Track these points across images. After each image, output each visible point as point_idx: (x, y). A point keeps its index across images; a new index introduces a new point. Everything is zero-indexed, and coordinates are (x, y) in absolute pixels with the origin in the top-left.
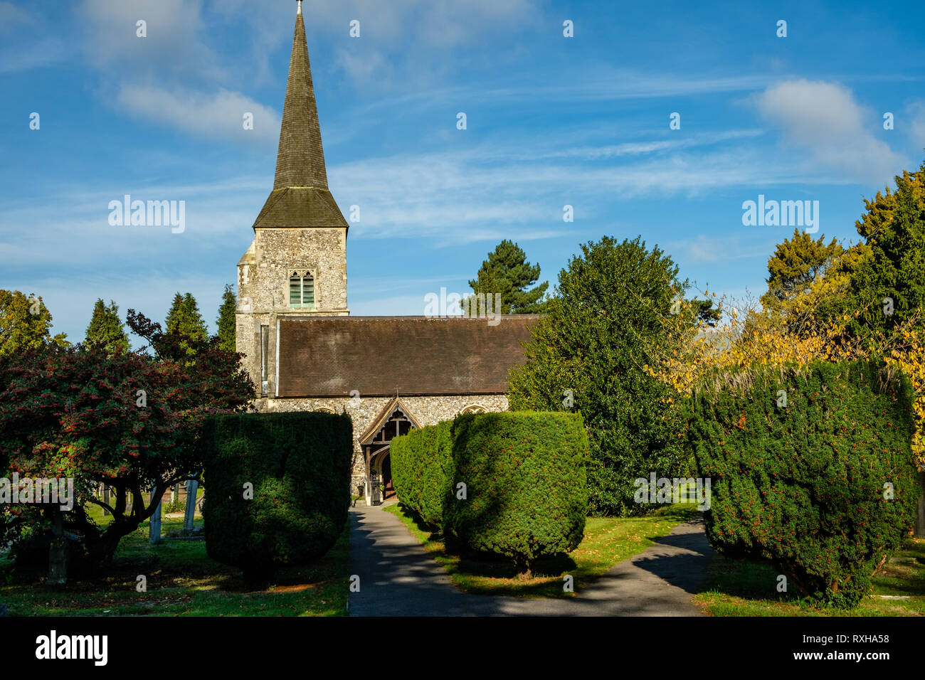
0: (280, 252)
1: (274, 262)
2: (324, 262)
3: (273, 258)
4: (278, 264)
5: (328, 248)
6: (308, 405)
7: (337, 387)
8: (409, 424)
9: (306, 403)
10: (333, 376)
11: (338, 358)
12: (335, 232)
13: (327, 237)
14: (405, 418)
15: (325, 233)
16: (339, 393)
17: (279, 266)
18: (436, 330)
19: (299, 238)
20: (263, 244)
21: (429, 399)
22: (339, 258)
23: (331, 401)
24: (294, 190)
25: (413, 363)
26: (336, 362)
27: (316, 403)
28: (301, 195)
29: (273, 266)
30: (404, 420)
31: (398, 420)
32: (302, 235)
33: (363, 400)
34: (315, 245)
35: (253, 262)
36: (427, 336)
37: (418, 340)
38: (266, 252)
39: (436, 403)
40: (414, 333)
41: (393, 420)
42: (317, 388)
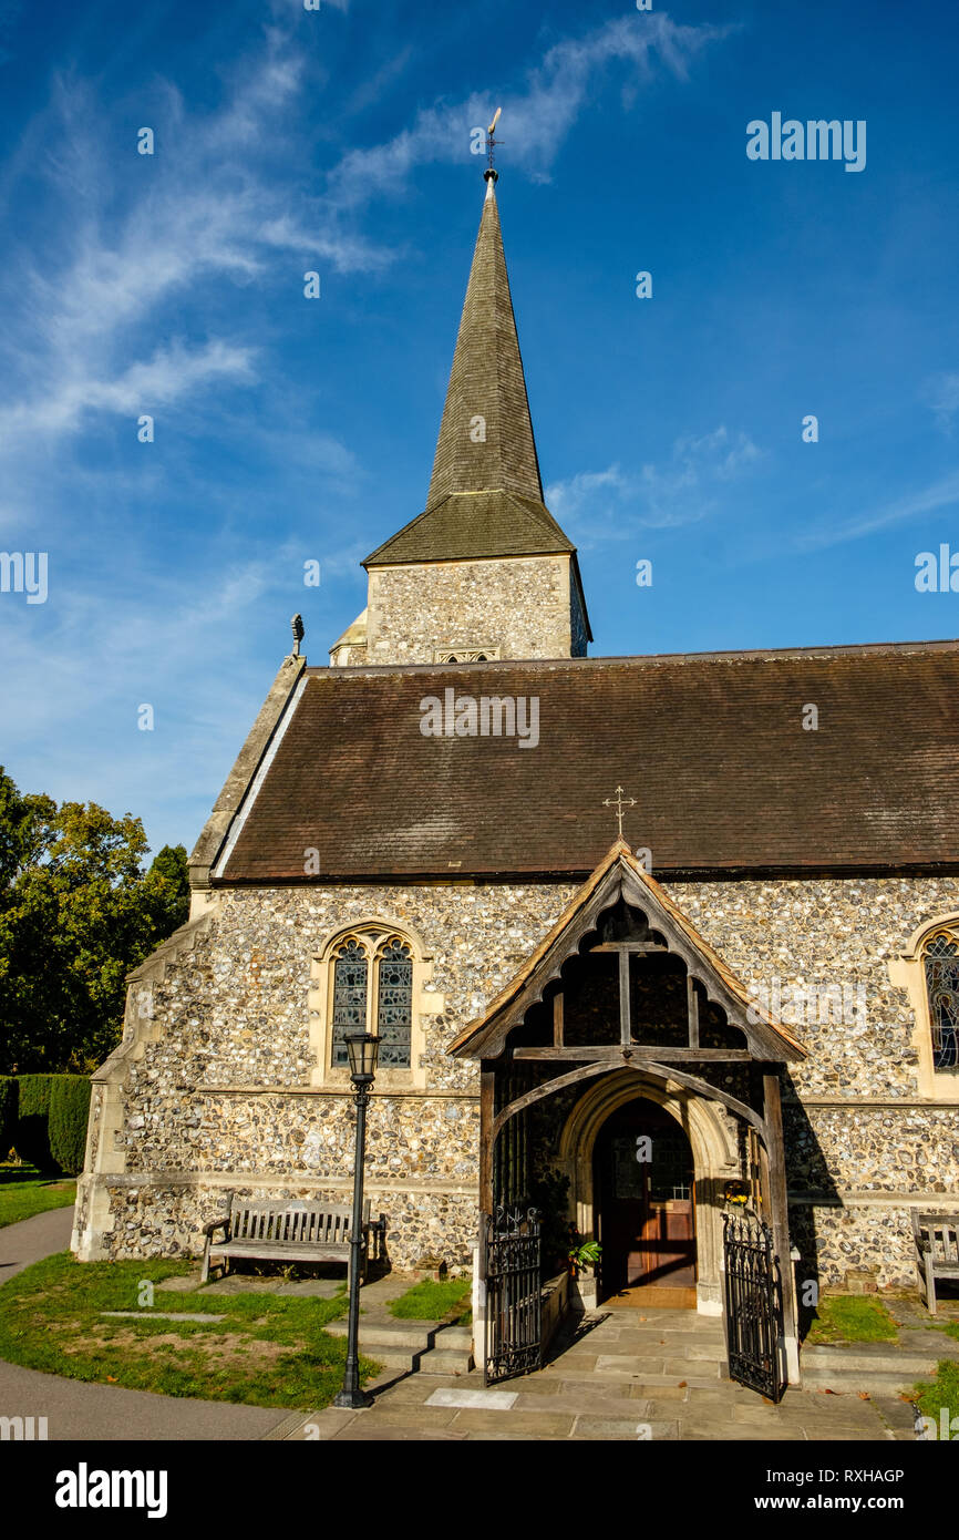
0: (419, 615)
1: (405, 637)
2: (520, 632)
3: (404, 628)
4: (416, 640)
5: (528, 601)
6: (321, 910)
7: (429, 848)
8: (676, 964)
9: (317, 903)
10: (424, 816)
11: (454, 766)
12: (542, 565)
13: (525, 577)
14: (658, 938)
15: (522, 568)
16: (431, 866)
17: (417, 646)
18: (791, 683)
19: (464, 584)
20: (383, 600)
21: (776, 891)
22: (553, 621)
23: (405, 897)
24: (463, 497)
25: (714, 773)
26: (447, 774)
27: (351, 904)
28: (476, 504)
29: (403, 646)
30: (651, 947)
31: (625, 949)
32: (471, 577)
33: (520, 893)
34: (498, 596)
35: (360, 640)
36: (764, 698)
37: (730, 710)
38: (388, 617)
39: (804, 908)
40: (717, 693)
41: (605, 947)
42: (358, 853)
